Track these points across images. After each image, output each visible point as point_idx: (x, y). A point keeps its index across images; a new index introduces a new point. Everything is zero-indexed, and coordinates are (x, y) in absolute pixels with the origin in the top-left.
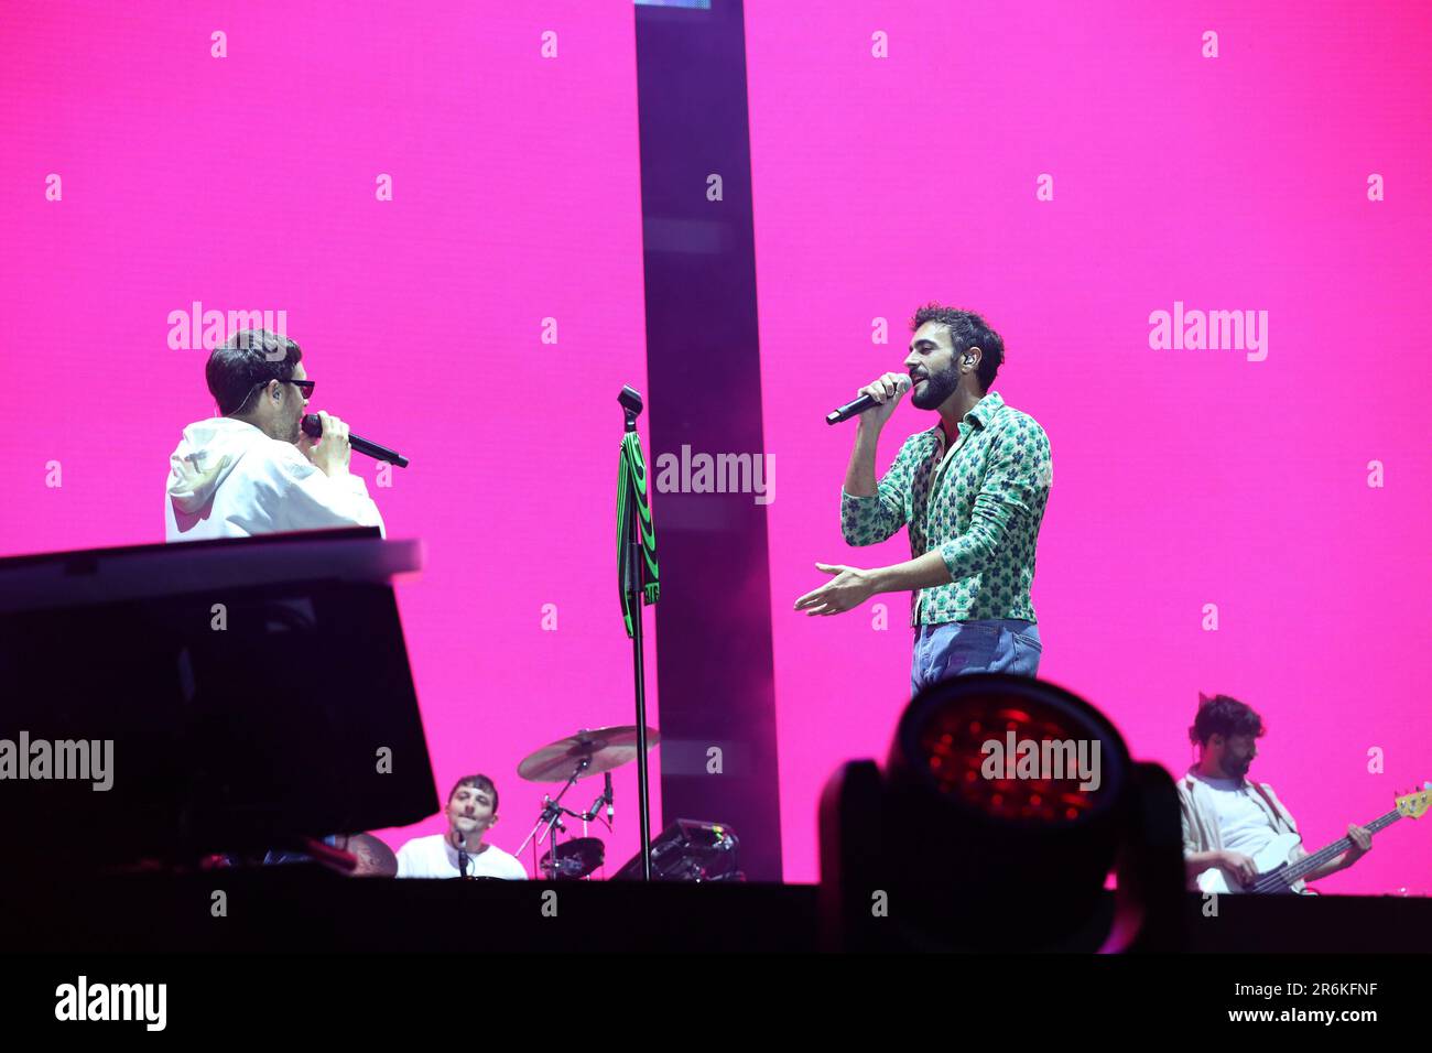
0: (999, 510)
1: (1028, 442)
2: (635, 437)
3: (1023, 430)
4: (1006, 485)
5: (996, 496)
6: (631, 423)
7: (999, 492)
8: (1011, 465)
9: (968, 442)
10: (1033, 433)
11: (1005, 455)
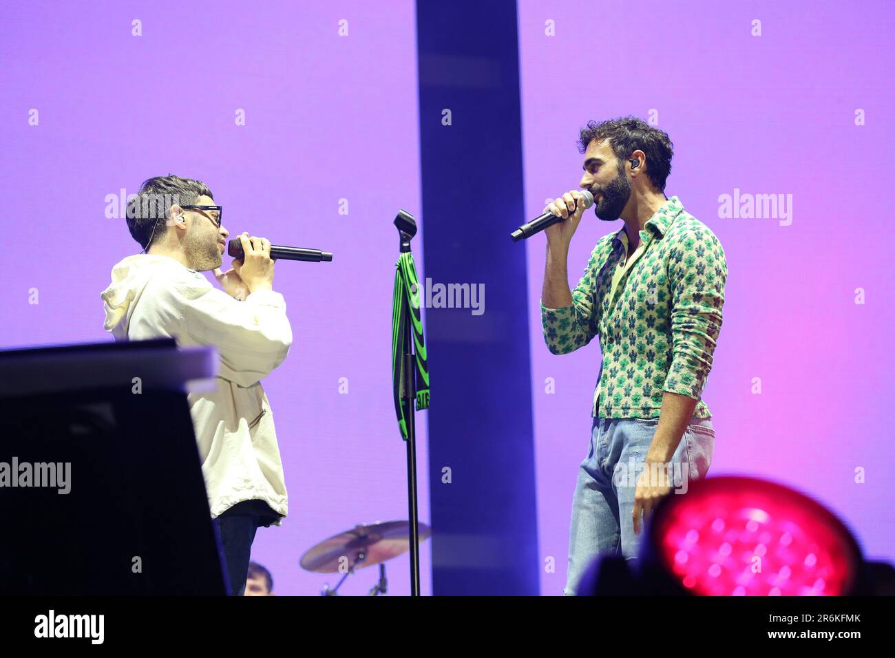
0: (697, 321)
1: (706, 253)
2: (409, 257)
3: (700, 242)
4: (697, 298)
5: (691, 309)
6: (406, 245)
7: (692, 305)
8: (697, 276)
9: (650, 249)
10: (709, 245)
11: (688, 267)
